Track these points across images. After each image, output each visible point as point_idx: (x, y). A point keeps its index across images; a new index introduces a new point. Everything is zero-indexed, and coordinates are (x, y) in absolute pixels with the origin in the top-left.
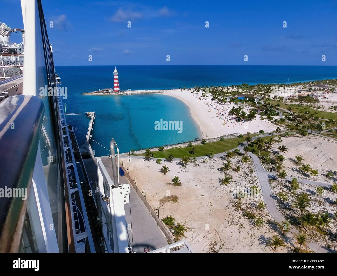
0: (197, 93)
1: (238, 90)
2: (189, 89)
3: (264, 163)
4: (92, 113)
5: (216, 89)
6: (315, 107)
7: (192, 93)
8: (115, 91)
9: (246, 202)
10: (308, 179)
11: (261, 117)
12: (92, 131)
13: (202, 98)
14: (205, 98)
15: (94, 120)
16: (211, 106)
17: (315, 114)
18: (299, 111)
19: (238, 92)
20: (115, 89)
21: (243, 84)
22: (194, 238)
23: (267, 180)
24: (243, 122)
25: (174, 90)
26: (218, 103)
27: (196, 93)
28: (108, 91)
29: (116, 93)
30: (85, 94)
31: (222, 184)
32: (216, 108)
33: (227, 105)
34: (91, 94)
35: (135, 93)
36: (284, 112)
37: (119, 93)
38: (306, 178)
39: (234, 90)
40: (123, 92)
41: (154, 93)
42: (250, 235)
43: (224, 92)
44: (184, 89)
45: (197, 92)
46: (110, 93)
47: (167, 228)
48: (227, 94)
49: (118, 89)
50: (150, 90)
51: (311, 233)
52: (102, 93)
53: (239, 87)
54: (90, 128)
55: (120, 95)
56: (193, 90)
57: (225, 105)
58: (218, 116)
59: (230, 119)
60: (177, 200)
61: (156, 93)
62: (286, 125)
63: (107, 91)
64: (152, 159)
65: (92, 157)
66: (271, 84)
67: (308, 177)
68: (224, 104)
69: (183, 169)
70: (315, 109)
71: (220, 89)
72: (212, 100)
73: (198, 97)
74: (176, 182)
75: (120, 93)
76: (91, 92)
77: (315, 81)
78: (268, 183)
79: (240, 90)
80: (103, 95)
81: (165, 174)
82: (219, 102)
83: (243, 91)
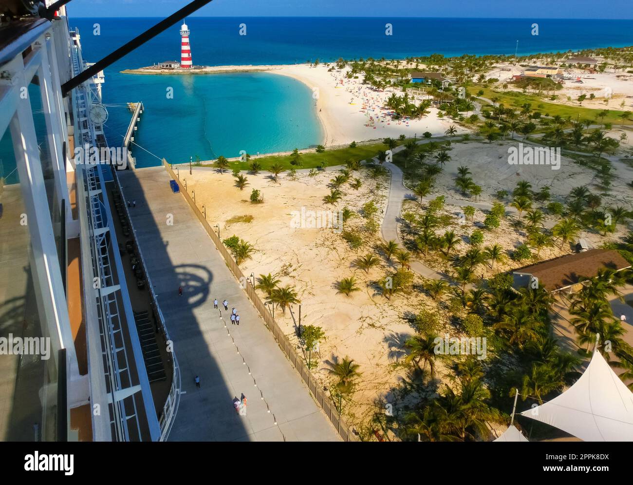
0: (340, 72)
1: (417, 66)
2: (325, 64)
3: (407, 178)
4: (136, 104)
5: (376, 63)
6: (547, 97)
7: (330, 70)
8: (183, 66)
9: (354, 225)
10: (467, 200)
11: (439, 112)
12: (134, 132)
13: (346, 80)
14: (352, 79)
15: (139, 116)
16: (357, 94)
17: (539, 109)
18: (513, 104)
19: (416, 69)
20: (184, 63)
21: (433, 55)
22: (262, 260)
23: (400, 201)
24: (403, 120)
25: (297, 65)
26: (372, 89)
27: (338, 71)
28: (170, 66)
29: (186, 70)
30: (127, 72)
31: (326, 203)
32: (364, 97)
33: (388, 92)
34: (138, 71)
35: (221, 71)
36: (485, 104)
37: (192, 71)
38: (464, 198)
39: (409, 66)
40: (199, 68)
41: (259, 71)
42: (341, 258)
43: (388, 69)
44: (316, 64)
45: (338, 69)
46: (174, 71)
47: (229, 251)
48: (395, 74)
49: (190, 63)
50: (251, 65)
51: (430, 259)
52: (159, 71)
53: (424, 60)
54: (132, 127)
55: (193, 74)
56: (332, 65)
57: (384, 93)
58: (363, 110)
59: (383, 115)
60: (252, 220)
61: (262, 70)
62: (479, 126)
63: (168, 66)
64: (227, 171)
65: (131, 168)
66: (489, 55)
67: (469, 198)
68: (382, 90)
69: (272, 183)
70: (546, 100)
71: (383, 64)
72: (363, 84)
73: (339, 78)
74: (255, 198)
75: (194, 70)
76: (138, 69)
77: (581, 50)
78: (400, 205)
79: (422, 66)
80: (161, 74)
81: (241, 189)
82: (375, 87)
83: (427, 67)
